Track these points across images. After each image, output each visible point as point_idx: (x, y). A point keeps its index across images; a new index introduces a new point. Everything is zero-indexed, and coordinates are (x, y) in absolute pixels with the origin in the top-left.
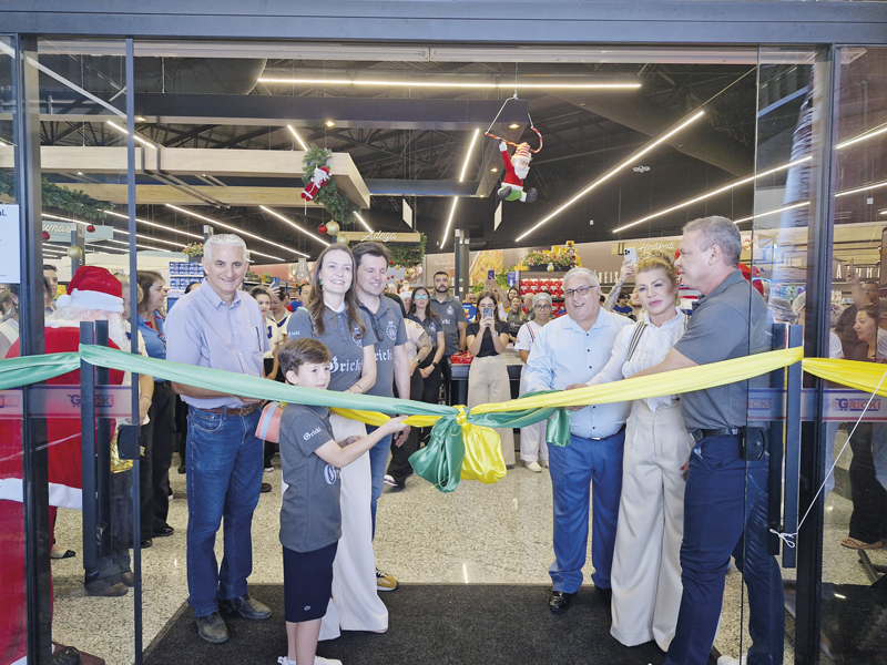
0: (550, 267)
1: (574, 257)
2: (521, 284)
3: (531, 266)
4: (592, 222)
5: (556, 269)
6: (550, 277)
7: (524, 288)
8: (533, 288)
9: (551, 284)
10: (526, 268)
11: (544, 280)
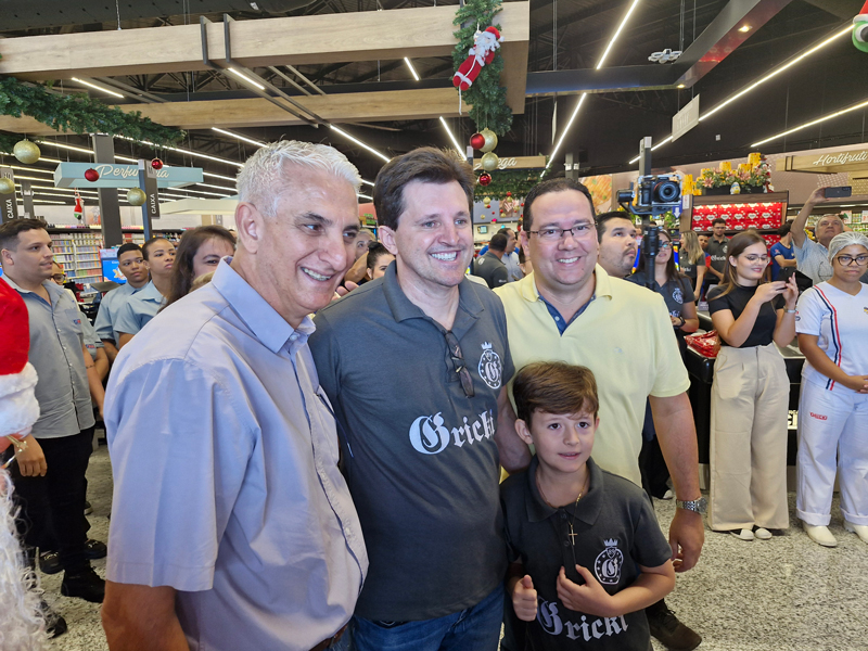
0: (735, 189)
1: (768, 174)
2: (694, 213)
3: (708, 189)
4: (718, 138)
5: (743, 191)
6: (732, 202)
7: (697, 218)
8: (711, 218)
9: (735, 211)
10: (699, 192)
11: (725, 207)
